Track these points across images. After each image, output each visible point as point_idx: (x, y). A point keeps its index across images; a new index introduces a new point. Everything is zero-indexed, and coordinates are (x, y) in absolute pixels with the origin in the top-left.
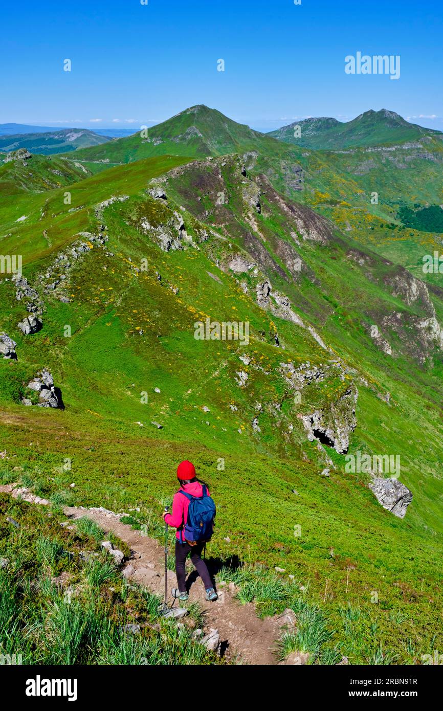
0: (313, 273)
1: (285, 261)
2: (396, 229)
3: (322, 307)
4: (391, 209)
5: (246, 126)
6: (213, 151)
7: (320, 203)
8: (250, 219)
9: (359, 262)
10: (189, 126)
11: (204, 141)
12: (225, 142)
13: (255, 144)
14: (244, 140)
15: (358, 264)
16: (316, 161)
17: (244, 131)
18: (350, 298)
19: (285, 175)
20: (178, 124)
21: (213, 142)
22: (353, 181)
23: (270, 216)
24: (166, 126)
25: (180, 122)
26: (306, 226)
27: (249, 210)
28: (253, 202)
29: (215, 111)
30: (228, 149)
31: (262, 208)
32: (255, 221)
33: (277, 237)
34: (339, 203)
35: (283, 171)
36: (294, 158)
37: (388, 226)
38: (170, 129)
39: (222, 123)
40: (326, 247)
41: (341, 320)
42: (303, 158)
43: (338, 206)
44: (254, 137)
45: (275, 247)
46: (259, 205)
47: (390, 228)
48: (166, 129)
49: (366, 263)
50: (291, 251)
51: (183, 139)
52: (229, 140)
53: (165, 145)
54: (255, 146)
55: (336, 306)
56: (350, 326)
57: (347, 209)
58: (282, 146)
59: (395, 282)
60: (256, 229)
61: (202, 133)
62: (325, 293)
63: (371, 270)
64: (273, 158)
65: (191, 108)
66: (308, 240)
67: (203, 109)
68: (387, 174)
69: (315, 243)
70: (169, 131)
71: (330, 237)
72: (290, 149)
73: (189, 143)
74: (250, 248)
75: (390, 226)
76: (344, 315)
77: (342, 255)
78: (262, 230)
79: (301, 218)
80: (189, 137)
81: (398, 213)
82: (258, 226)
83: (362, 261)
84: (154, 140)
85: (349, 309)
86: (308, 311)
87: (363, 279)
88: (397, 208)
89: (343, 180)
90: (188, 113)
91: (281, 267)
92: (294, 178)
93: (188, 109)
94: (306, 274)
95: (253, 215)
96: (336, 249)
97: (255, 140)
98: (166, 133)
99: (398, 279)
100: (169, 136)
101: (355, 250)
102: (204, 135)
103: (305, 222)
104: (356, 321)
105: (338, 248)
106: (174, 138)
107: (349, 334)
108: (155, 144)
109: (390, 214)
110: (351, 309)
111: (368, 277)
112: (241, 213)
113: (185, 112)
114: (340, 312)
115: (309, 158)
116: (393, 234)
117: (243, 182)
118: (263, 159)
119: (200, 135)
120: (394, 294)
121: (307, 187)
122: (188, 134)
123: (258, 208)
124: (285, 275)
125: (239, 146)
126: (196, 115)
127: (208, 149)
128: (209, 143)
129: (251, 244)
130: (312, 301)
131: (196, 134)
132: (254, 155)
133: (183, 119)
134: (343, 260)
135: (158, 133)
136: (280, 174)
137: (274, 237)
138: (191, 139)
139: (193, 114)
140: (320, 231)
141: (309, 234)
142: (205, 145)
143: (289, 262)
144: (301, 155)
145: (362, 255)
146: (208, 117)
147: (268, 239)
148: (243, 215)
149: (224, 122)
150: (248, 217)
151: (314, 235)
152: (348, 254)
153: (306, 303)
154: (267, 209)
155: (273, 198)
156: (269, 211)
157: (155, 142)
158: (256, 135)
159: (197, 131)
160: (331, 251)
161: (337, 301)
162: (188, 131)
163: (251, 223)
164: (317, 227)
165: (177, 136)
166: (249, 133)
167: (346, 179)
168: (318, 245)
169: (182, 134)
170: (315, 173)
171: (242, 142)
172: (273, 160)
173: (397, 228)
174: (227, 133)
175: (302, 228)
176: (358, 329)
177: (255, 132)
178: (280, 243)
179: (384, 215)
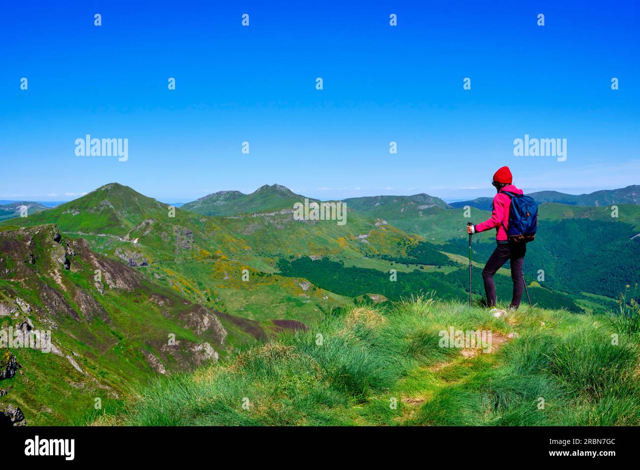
0: (107, 314)
1: (80, 306)
2: (264, 277)
3: (107, 340)
4: (272, 260)
5: (153, 199)
6: (122, 219)
7: (205, 258)
8: (55, 274)
9: (160, 303)
10: (103, 199)
11: (114, 211)
12: (133, 212)
13: (161, 213)
14: (151, 210)
15: (158, 305)
16: (212, 225)
17: (152, 203)
18: (137, 331)
19: (176, 237)
20: (94, 198)
21: (124, 212)
22: (242, 240)
23: (79, 271)
24: (83, 199)
25: (96, 197)
26: (113, 278)
27: (55, 267)
28: (62, 260)
29: (127, 188)
30: (136, 217)
31: (72, 265)
32: (60, 275)
33: (76, 287)
34: (219, 257)
35: (175, 234)
36: (193, 223)
37: (258, 274)
38: (87, 202)
39: (132, 197)
40: (130, 293)
41: (122, 349)
42: (201, 223)
43: (218, 260)
44: (160, 207)
45: (74, 294)
46: (68, 262)
47: (260, 276)
48: (84, 202)
49: (166, 304)
50: (86, 298)
51: (98, 210)
52: (137, 210)
53: (82, 215)
54: (160, 214)
55: (121, 339)
56: (130, 354)
57: (226, 262)
58: (183, 214)
59: (189, 318)
60: (59, 281)
61: (113, 205)
62: (114, 329)
63: (169, 309)
64: (167, 224)
65: (106, 185)
66: (114, 289)
67: (116, 186)
68: (269, 234)
69: (121, 290)
70: (86, 204)
71: (136, 285)
72: (190, 216)
73: (102, 213)
74: (43, 297)
75: (260, 274)
76: (127, 345)
77: (145, 299)
78: (64, 282)
79: (110, 272)
80: (102, 208)
81: (277, 264)
82: (62, 279)
83: (161, 303)
84: (73, 211)
85: (133, 340)
86: (91, 344)
87: (160, 316)
88: (277, 259)
89: (233, 239)
90: (103, 189)
91: (76, 310)
92: (183, 239)
93: (103, 186)
94: (99, 315)
95: (59, 271)
96: (139, 294)
97: (160, 209)
98: (84, 205)
99: (191, 315)
100: (86, 208)
101: (156, 295)
102: (116, 207)
103: (112, 275)
104: (136, 350)
105: (142, 294)
106: (90, 209)
107: (127, 360)
108: (74, 215)
109: (271, 264)
110: (134, 340)
111: (165, 314)
112: (47, 269)
113: (100, 188)
114: (124, 343)
115: (205, 223)
116: (262, 280)
117: (54, 246)
118: (158, 225)
119: (111, 206)
120: (186, 327)
121: (194, 246)
122: (101, 206)
123: (66, 266)
124: (77, 316)
125: (146, 214)
126: (110, 191)
127: (117, 218)
128: (119, 213)
129: (45, 294)
130: (99, 336)
131: (108, 206)
132: (151, 222)
133: (98, 194)
134: (146, 302)
135: (77, 205)
136: (172, 236)
137: (74, 288)
138: (104, 210)
139: (107, 190)
140: (126, 281)
141: (116, 284)
142: (114, 214)
143: (83, 307)
144: (199, 221)
145: (163, 298)
146: (120, 192)
147: (68, 289)
148: (49, 271)
149: (134, 196)
150: (54, 273)
151: (121, 284)
152: (150, 297)
153: (92, 338)
154: (77, 265)
155: (87, 257)
156: (78, 268)
157: (74, 213)
158: (162, 206)
159: (109, 203)
160: (135, 296)
161: (123, 334)
162: (101, 203)
163: (55, 277)
164: (125, 278)
165: (92, 208)
166: (156, 204)
167: (236, 238)
168: (124, 292)
169: (96, 206)
170: (210, 235)
171: (149, 212)
172: (167, 225)
173: (266, 275)
174: (136, 205)
175: (109, 279)
176: (137, 356)
177: (161, 204)
178: (78, 292)
179: (265, 265)
